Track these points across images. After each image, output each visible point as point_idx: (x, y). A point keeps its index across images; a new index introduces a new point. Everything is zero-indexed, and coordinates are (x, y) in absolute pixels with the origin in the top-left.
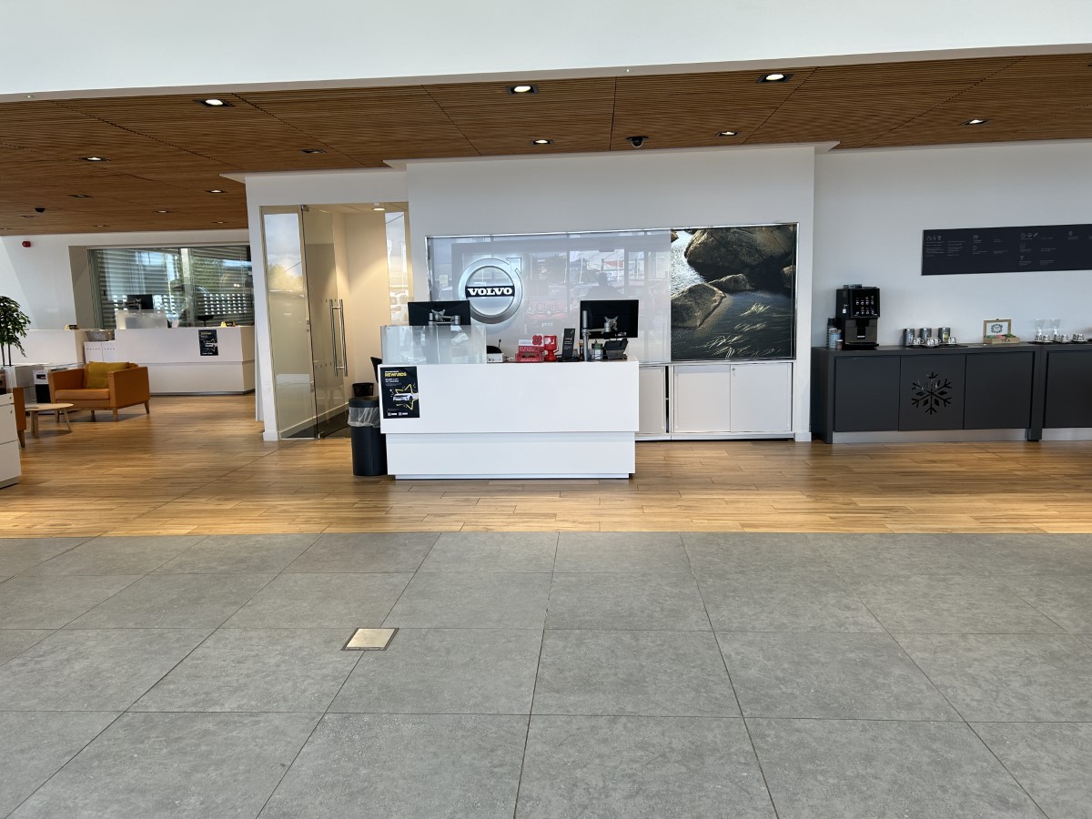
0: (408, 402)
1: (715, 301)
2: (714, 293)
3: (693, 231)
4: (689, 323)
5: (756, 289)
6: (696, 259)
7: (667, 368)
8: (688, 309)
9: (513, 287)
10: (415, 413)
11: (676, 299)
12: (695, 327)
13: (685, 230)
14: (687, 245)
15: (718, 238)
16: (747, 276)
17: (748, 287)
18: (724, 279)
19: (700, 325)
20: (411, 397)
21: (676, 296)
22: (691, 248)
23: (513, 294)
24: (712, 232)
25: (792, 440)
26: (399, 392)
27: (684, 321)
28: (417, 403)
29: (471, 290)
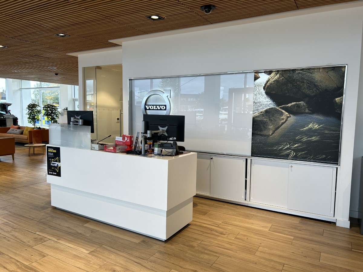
0: (56, 167)
1: (283, 119)
2: (282, 114)
3: (269, 72)
4: (265, 132)
5: (313, 112)
6: (270, 91)
7: (247, 160)
8: (264, 123)
9: (165, 106)
10: (59, 174)
11: (257, 117)
12: (269, 136)
13: (264, 72)
14: (265, 82)
15: (287, 77)
16: (306, 103)
17: (307, 111)
18: (290, 105)
19: (272, 134)
20: (58, 165)
21: (257, 114)
22: (268, 84)
23: (165, 109)
24: (283, 72)
25: (335, 223)
26: (54, 161)
27: (261, 131)
28: (60, 168)
29: (147, 106)
